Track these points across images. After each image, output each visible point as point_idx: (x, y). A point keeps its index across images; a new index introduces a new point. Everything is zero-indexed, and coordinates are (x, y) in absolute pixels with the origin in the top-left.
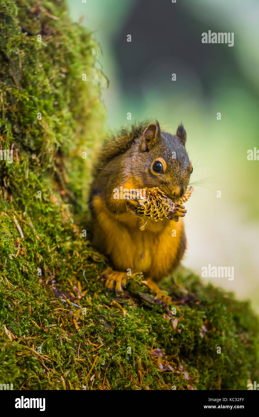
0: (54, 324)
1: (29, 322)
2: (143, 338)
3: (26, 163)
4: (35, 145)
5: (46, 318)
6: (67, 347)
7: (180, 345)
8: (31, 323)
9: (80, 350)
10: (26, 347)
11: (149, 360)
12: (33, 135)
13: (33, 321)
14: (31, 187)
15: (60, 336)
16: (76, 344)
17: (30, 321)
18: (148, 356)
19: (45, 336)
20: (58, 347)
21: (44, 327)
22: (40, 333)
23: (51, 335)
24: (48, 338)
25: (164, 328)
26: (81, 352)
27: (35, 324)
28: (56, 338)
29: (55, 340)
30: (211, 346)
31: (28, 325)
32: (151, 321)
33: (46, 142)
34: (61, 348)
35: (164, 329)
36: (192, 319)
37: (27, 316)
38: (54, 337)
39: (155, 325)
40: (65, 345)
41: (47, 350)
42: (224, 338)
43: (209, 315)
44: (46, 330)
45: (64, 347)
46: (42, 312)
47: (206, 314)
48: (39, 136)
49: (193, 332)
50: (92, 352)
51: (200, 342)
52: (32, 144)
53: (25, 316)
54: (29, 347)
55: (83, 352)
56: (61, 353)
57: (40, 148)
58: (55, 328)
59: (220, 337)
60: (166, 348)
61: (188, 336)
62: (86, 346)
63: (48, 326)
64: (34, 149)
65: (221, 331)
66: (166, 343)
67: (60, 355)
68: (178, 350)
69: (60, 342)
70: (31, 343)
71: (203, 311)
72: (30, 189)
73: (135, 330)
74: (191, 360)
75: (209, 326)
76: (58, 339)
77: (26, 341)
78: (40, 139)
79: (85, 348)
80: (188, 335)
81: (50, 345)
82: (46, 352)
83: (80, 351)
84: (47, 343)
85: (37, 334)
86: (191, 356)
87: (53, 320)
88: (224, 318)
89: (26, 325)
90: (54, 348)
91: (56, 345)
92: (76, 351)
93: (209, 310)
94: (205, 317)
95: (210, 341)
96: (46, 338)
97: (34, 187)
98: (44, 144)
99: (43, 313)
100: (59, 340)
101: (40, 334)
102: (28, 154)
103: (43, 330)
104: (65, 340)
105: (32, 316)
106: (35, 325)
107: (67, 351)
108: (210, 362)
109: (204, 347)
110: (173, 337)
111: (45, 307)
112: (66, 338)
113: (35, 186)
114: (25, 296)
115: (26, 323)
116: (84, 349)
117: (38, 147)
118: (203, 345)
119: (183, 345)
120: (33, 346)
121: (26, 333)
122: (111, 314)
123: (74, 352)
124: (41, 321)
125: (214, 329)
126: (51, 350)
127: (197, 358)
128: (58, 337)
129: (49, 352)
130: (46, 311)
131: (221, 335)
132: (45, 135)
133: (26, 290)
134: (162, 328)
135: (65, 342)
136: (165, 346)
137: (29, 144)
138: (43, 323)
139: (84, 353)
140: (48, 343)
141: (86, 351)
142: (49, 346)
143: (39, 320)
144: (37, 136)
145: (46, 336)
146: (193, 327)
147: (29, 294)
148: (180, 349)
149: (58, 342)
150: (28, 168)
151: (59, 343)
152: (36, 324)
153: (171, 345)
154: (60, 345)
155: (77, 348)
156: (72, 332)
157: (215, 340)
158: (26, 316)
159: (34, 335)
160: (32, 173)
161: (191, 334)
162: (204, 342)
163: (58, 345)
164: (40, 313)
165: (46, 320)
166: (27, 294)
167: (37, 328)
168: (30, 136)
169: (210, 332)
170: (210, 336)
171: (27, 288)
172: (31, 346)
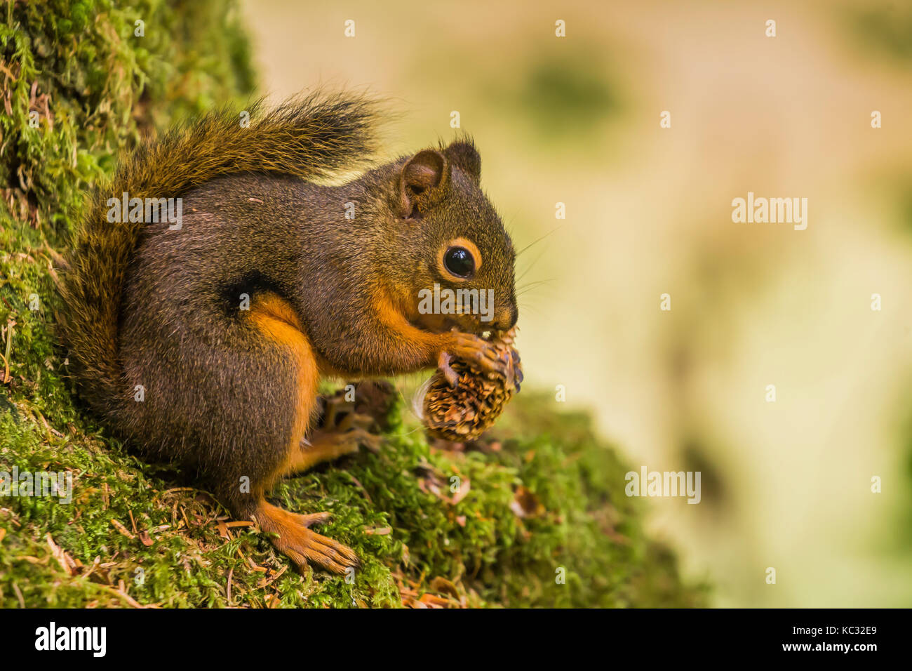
0: (165, 523)
1: (106, 525)
2: (380, 547)
3: (70, 129)
4: (89, 83)
5: (145, 511)
6: (202, 581)
7: (462, 553)
8: (111, 527)
9: (232, 585)
10: (106, 588)
11: (397, 599)
12: (83, 60)
13: (115, 522)
14: (83, 186)
15: (185, 555)
16: (221, 572)
17: (108, 521)
18: (393, 590)
19: (147, 557)
20: (182, 581)
21: (143, 535)
22: (134, 549)
23: (162, 553)
24: (156, 564)
25: (425, 517)
26: (234, 592)
27: (120, 528)
28: (175, 560)
29: (172, 566)
30: (536, 549)
31: (103, 530)
32: (392, 500)
33: (115, 75)
34: (187, 584)
35: (425, 520)
36: (488, 489)
37: (101, 509)
38: (170, 559)
39: (402, 510)
40: (197, 577)
41: (156, 593)
42: (564, 530)
43: (526, 476)
44: (148, 542)
45: (196, 581)
46: (134, 495)
47: (519, 476)
48: (95, 60)
49: (493, 521)
50: (261, 590)
51: (509, 541)
52: (80, 81)
53: (95, 509)
54: (113, 588)
55: (239, 592)
56: (189, 596)
57: (101, 89)
58: (169, 535)
59: (555, 527)
60: (432, 563)
61: (482, 533)
62: (246, 574)
63: (152, 530)
64: (86, 92)
65: (556, 511)
66: (432, 553)
67: (188, 601)
68: (461, 568)
69: (184, 570)
70: (115, 576)
71: (512, 466)
72: (81, 192)
73: (359, 527)
74: (488, 587)
75: (529, 503)
76: (180, 562)
77: (105, 574)
78: (98, 68)
79: (245, 580)
80: (481, 529)
81: (162, 580)
82: (153, 595)
83: (232, 589)
84: (153, 575)
85: (128, 552)
86: (489, 577)
87: (163, 513)
88: (561, 480)
89: (99, 533)
90: (170, 585)
91: (175, 577)
92: (222, 589)
93: (524, 462)
94: (518, 481)
95: (533, 539)
96: (150, 563)
97: (91, 185)
98: (110, 79)
99: (135, 498)
100: (182, 565)
101: (136, 552)
102: (73, 106)
103: (139, 540)
104: (195, 564)
105: (110, 507)
106: (120, 531)
107: (201, 591)
108: (533, 588)
109: (519, 554)
110: (446, 535)
111: (140, 484)
112: (199, 558)
113: (94, 183)
114: (90, 459)
115: (98, 527)
116: (240, 581)
117: (95, 88)
118: (517, 549)
119: (470, 554)
120: (122, 583)
121: (100, 553)
122: (298, 492)
123: (217, 591)
124: (134, 518)
125: (541, 510)
126: (164, 592)
127: (503, 581)
128: (178, 559)
129: (162, 596)
130: (143, 494)
131: (557, 523)
132: (110, 57)
133: (91, 444)
134: (420, 516)
135: (195, 569)
136: (430, 559)
137: (73, 82)
138: (139, 525)
139: (244, 592)
140: (158, 575)
141: (248, 587)
142: (158, 581)
143: (128, 518)
144: (91, 60)
145: (149, 557)
146: (493, 510)
147: (100, 453)
148: (465, 563)
149: (178, 570)
150: (75, 140)
151: (181, 572)
152: (123, 528)
153: (442, 556)
154: (185, 577)
155: (224, 581)
156: (210, 542)
157: (545, 536)
158: (97, 511)
159: (121, 557)
160: (84, 152)
161: (488, 527)
162: (518, 542)
163: (179, 577)
164: (128, 499)
165: (147, 518)
166: (94, 453)
167: (126, 538)
168: (75, 63)
169: (532, 516)
170: (530, 526)
171: (93, 439)
172: (116, 583)
